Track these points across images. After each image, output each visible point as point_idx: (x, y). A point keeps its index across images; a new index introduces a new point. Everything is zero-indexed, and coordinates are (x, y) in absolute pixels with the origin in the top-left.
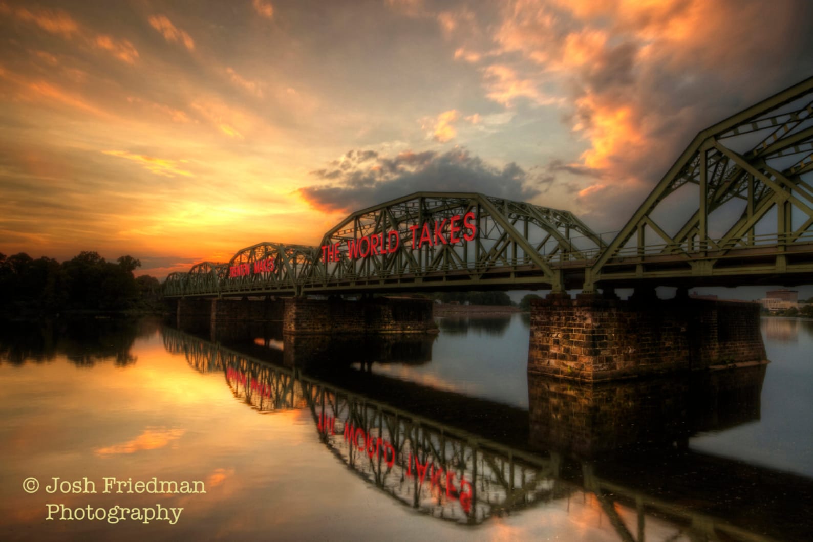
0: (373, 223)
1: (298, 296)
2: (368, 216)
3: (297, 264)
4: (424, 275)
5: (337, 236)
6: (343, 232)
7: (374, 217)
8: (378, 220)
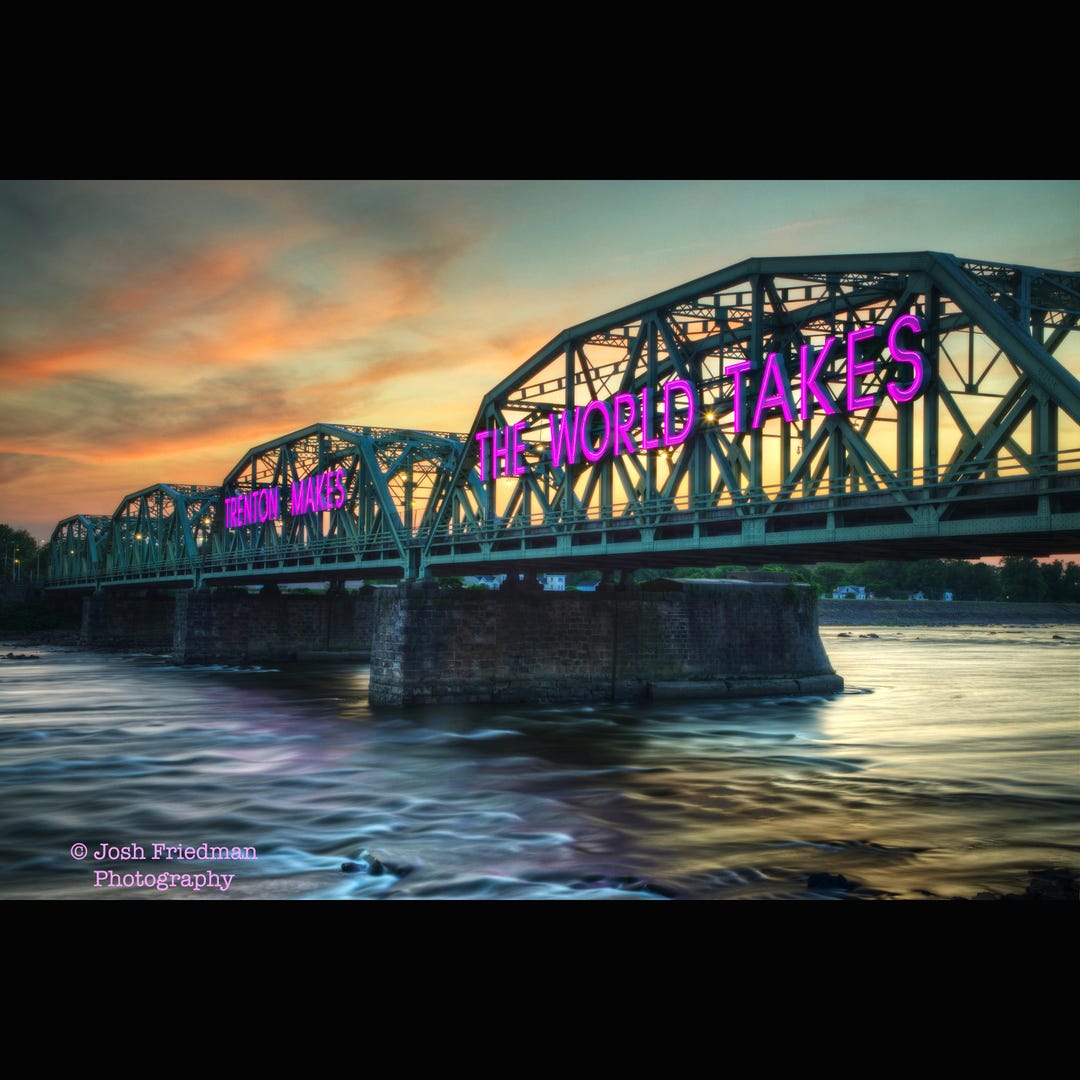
0: (624, 361)
1: (412, 579)
2: (607, 339)
3: (415, 485)
4: (770, 512)
5: (518, 402)
6: (537, 390)
7: (626, 342)
8: (635, 350)
